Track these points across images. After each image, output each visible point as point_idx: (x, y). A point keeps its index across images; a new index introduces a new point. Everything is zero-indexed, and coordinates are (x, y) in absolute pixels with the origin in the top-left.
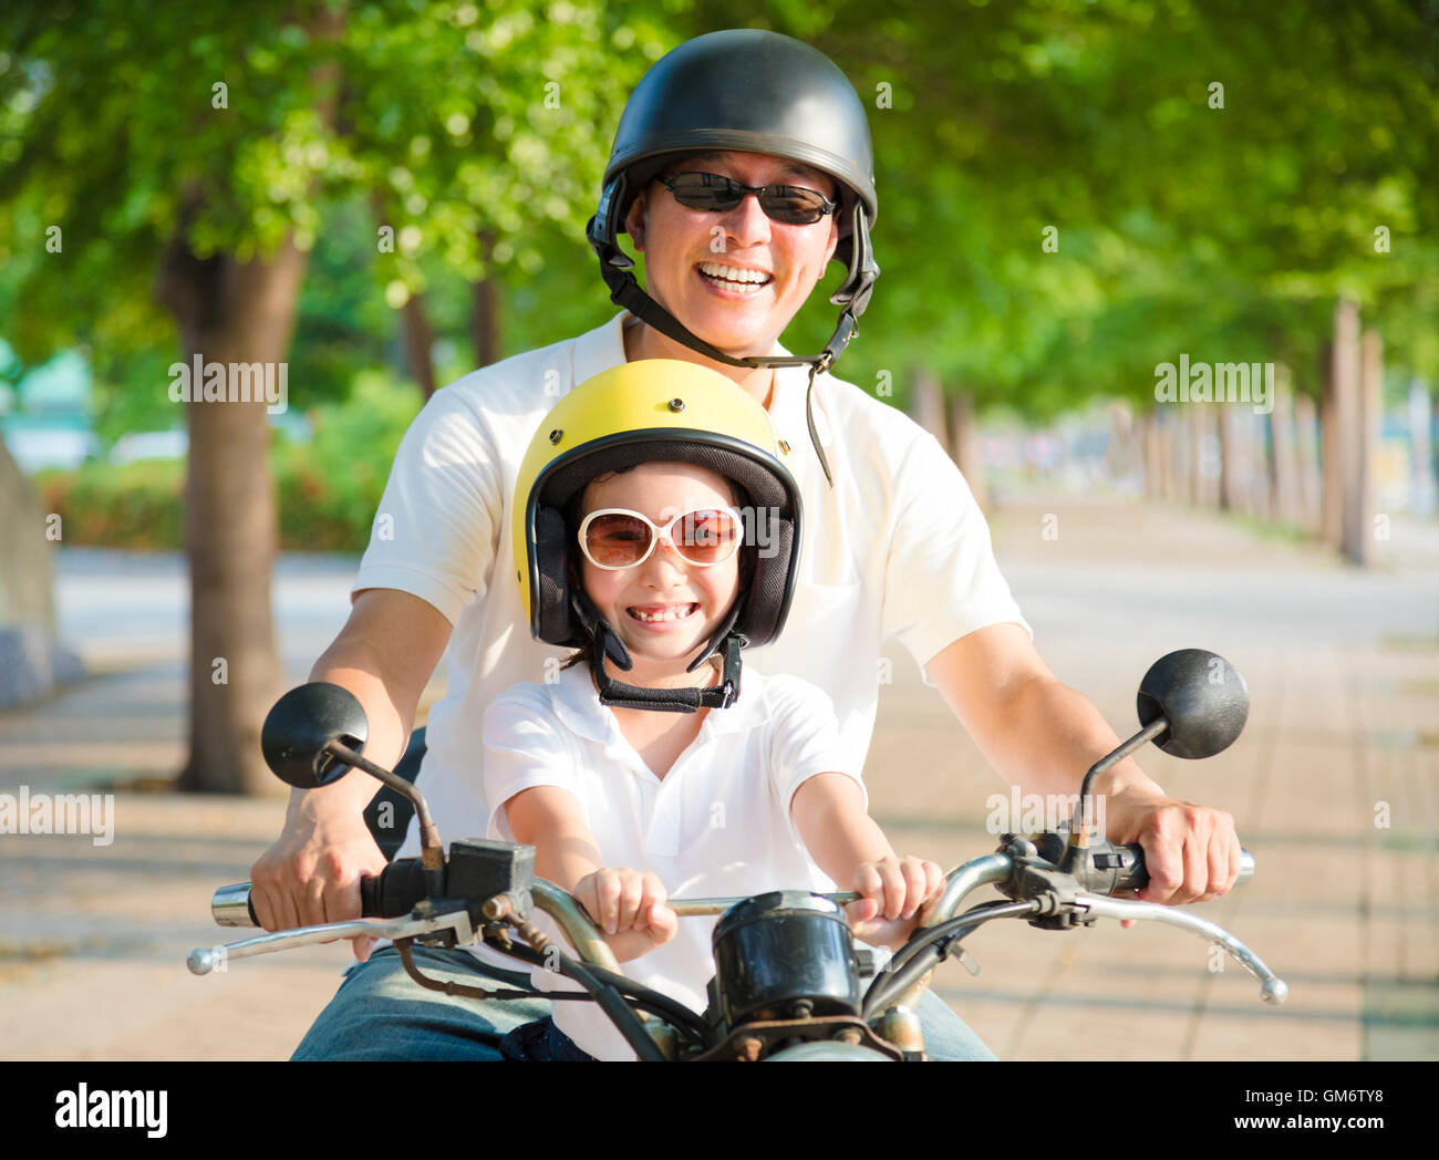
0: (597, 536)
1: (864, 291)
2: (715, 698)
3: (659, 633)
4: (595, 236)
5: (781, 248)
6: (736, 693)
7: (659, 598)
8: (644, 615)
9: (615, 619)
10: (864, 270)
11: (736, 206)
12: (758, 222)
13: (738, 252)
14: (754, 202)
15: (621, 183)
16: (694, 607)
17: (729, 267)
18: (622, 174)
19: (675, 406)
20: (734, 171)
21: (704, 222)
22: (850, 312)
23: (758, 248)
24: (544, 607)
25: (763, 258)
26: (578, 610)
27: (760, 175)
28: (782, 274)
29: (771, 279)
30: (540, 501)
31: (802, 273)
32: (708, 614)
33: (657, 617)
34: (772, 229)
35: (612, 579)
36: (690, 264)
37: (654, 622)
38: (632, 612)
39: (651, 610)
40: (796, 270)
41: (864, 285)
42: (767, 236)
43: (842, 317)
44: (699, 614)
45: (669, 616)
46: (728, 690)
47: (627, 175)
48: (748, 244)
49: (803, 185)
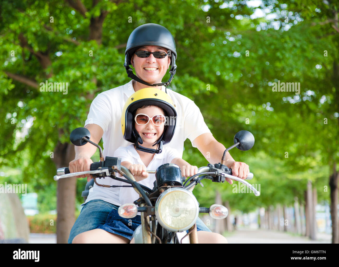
0: (138, 119)
1: (175, 70)
2: (158, 152)
3: (149, 138)
4: (125, 65)
5: (159, 63)
6: (161, 151)
7: (149, 132)
8: (146, 135)
9: (140, 134)
10: (174, 66)
11: (149, 56)
12: (153, 59)
13: (150, 65)
14: (152, 55)
15: (128, 54)
16: (155, 134)
17: (149, 68)
18: (128, 53)
19: (156, 95)
20: (148, 50)
21: (143, 60)
22: (172, 74)
23: (154, 63)
24: (127, 130)
25: (155, 66)
26: (133, 132)
27: (153, 50)
28: (160, 68)
29: (157, 69)
30: (128, 111)
31: (164, 67)
32: (158, 136)
33: (148, 135)
34: (156, 60)
35: (141, 127)
36: (142, 68)
37: (148, 136)
38: (143, 134)
39: (147, 134)
40: (162, 67)
41: (174, 69)
42: (155, 61)
43: (171, 75)
44: (156, 135)
45: (150, 135)
46: (160, 151)
47: (129, 53)
48: (152, 63)
49: (161, 51)
